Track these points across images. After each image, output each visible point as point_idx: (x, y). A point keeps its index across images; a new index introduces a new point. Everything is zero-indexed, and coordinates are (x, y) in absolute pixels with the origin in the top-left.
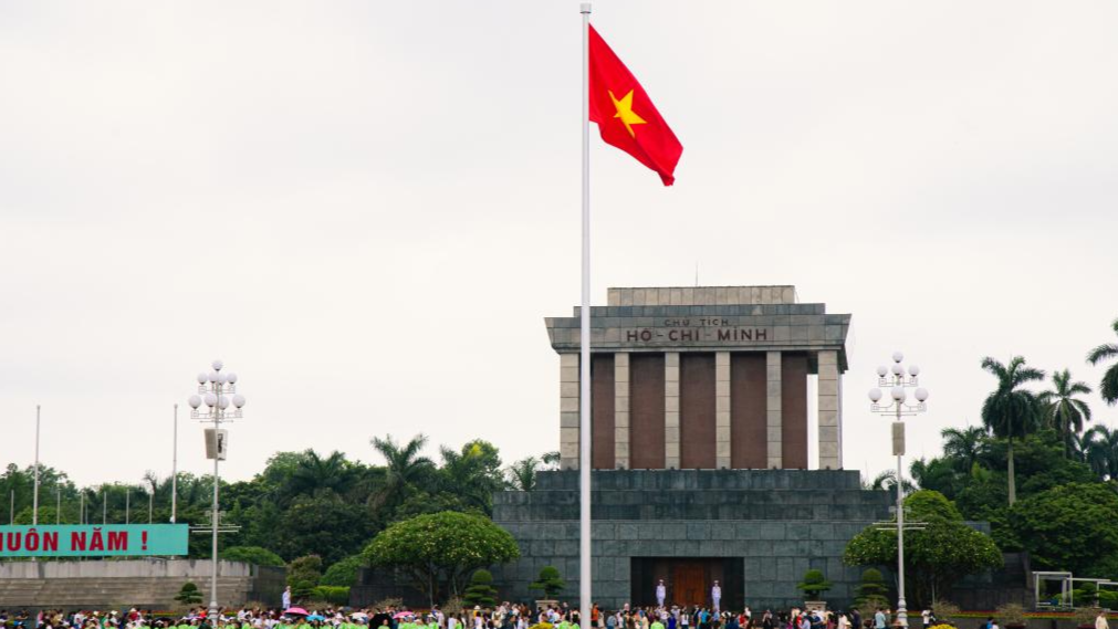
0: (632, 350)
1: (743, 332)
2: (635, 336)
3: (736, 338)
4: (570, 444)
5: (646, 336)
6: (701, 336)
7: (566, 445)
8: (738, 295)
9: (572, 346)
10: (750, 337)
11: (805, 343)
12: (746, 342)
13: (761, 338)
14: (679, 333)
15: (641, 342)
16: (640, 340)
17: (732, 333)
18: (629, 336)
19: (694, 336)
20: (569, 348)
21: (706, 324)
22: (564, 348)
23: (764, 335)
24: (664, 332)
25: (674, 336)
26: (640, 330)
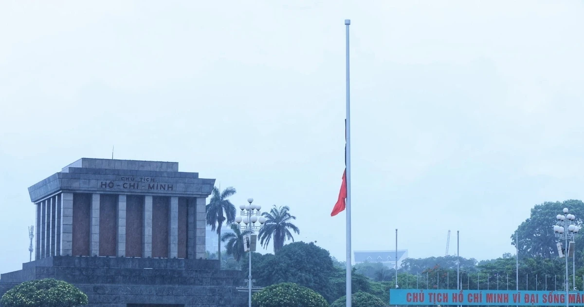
0: (102, 193)
1: (161, 185)
2: (105, 185)
3: (157, 189)
4: (68, 242)
5: (111, 185)
6: (140, 187)
7: (66, 242)
8: (150, 166)
9: (71, 188)
10: (164, 189)
11: (192, 193)
12: (162, 191)
13: (170, 189)
14: (128, 184)
15: (108, 189)
16: (108, 187)
17: (156, 185)
18: (102, 185)
19: (136, 187)
20: (69, 190)
21: (143, 181)
22: (67, 190)
23: (172, 187)
24: (121, 183)
25: (125, 186)
26: (108, 182)
